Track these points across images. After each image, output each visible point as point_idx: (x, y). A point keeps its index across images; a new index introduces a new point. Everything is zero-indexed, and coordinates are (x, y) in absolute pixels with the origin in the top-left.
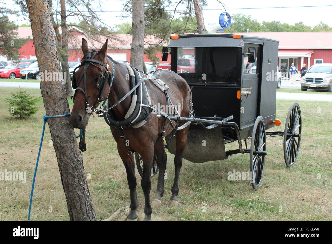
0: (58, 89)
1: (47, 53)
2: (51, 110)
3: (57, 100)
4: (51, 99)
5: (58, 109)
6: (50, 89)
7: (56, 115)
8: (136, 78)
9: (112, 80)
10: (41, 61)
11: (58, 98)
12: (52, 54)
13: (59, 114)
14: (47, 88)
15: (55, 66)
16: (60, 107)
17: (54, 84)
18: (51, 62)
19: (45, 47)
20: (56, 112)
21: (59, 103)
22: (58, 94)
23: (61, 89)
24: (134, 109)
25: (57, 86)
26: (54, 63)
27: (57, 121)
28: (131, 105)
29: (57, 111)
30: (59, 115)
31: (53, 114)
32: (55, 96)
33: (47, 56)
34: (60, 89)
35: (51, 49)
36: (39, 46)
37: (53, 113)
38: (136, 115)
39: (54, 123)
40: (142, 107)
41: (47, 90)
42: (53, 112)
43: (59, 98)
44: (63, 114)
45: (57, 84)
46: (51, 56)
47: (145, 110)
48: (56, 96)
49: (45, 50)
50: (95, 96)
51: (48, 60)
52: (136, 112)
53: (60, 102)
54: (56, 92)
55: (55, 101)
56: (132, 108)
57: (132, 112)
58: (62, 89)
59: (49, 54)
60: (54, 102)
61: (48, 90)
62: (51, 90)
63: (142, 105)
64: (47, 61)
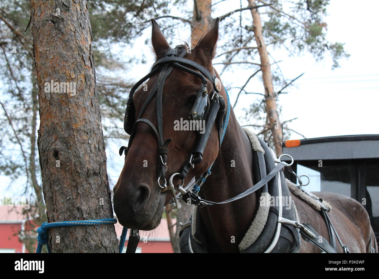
0: (86, 146)
1: (66, 43)
2: (62, 206)
3: (83, 177)
4: (66, 171)
5: (84, 203)
6: (66, 142)
7: (75, 218)
8: (265, 156)
9: (225, 129)
10: (48, 64)
11: (85, 169)
12: (80, 47)
13: (85, 216)
14: (56, 140)
15: (83, 80)
16: (87, 196)
17: (78, 131)
18: (74, 70)
19: (61, 26)
20: (76, 212)
21: (86, 186)
22: (87, 158)
23: (95, 148)
24: (263, 227)
25: (85, 137)
26: (83, 73)
27: (77, 238)
28: (257, 216)
29: (79, 209)
30: (84, 219)
31: (66, 216)
32: (77, 163)
33: (64, 52)
34: (92, 146)
35: (77, 34)
36: (44, 25)
37: (69, 213)
38: (268, 242)
39: (67, 242)
40: (284, 225)
41: (57, 147)
42: (68, 209)
43: (88, 170)
44: (97, 217)
45: (84, 131)
46: (76, 53)
47: (290, 231)
48: (81, 163)
49: (60, 36)
50: (182, 146)
51: (67, 61)
52: (268, 234)
53: (90, 184)
54: (82, 153)
55: (76, 177)
56: (259, 222)
57: (258, 233)
58: (97, 146)
59: (71, 48)
60: (74, 181)
61: (59, 145)
62: (67, 146)
63: (281, 219)
64: (64, 66)
